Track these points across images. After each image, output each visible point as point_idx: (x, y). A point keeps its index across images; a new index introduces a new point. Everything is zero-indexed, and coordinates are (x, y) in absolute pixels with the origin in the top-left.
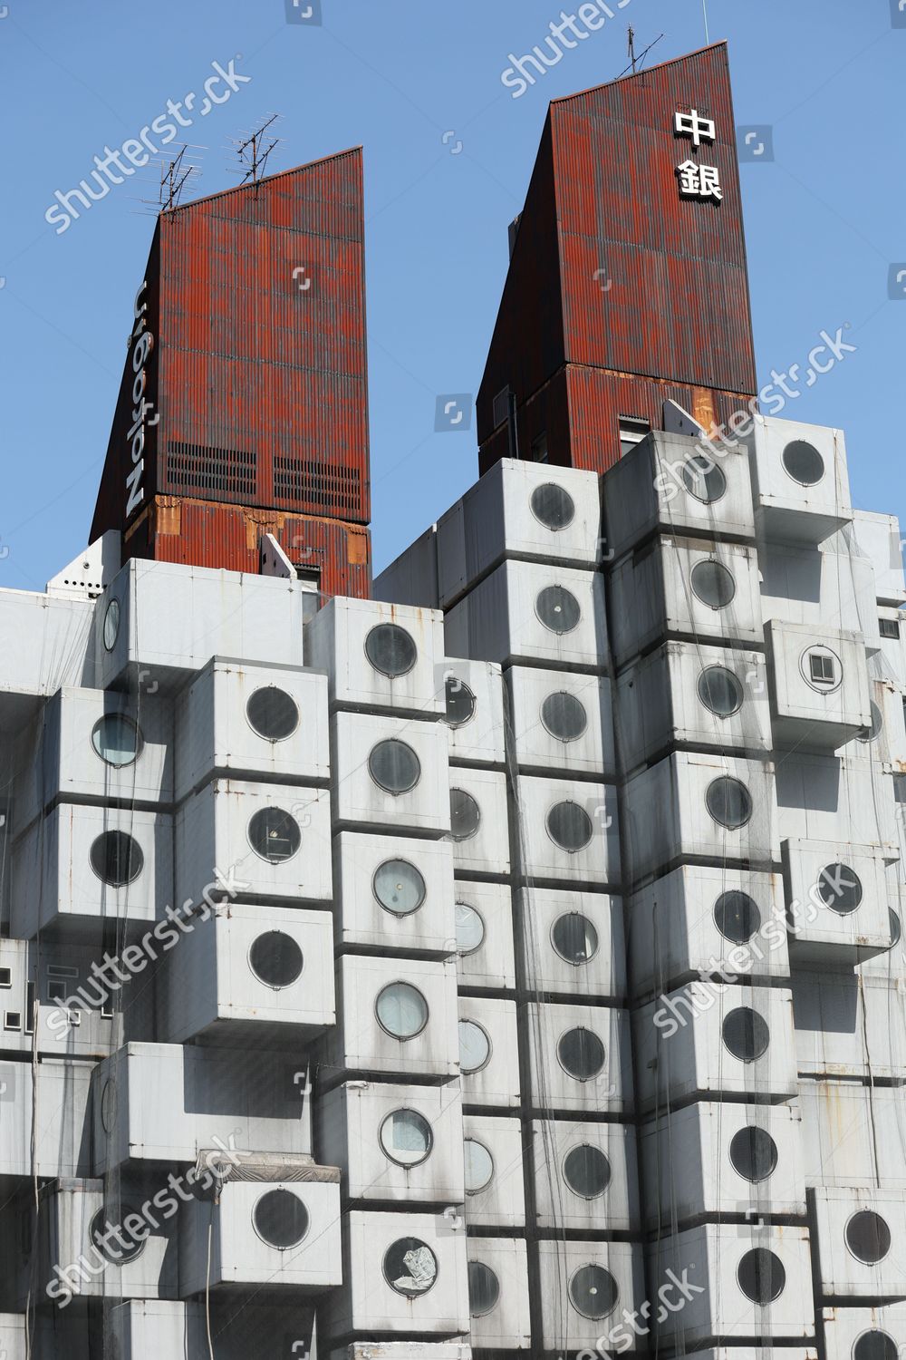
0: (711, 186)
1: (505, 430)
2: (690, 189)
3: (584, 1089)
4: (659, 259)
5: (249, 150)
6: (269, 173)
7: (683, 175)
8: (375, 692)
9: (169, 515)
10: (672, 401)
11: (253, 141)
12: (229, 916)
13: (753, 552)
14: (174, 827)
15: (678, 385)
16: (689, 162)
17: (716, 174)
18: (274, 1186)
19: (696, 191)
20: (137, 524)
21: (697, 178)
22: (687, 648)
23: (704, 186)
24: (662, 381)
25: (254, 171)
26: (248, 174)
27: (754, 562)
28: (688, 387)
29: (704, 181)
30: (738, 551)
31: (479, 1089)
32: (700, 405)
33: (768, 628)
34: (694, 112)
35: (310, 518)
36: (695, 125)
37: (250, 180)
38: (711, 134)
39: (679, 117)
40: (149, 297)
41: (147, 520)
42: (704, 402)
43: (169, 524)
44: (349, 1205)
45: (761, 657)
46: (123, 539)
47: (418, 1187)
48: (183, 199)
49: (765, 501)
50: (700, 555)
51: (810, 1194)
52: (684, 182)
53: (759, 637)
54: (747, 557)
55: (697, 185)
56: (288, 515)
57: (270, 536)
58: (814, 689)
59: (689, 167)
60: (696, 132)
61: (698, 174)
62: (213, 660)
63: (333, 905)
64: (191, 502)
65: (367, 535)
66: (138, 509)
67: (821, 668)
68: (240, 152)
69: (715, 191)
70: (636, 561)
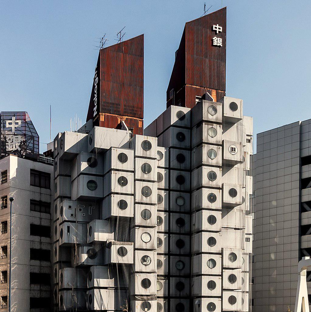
0: (220, 43)
1: (172, 98)
2: (215, 44)
3: (180, 229)
4: (207, 60)
5: (119, 35)
6: (123, 41)
7: (214, 41)
8: (143, 154)
9: (102, 117)
10: (207, 93)
11: (120, 32)
12: (114, 197)
13: (221, 126)
14: (103, 179)
15: (209, 89)
16: (215, 37)
17: (221, 40)
18: (121, 246)
19: (216, 44)
20: (96, 118)
21: (217, 41)
22: (206, 145)
23: (218, 43)
24: (206, 88)
25: (120, 40)
26: (119, 41)
27: (221, 128)
28: (211, 89)
29: (218, 42)
30: (218, 126)
31: (160, 229)
32: (213, 93)
33: (223, 141)
34: (218, 25)
35: (131, 118)
36: (218, 28)
37: (119, 42)
38: (221, 30)
39: (214, 26)
40: (98, 69)
41: (98, 118)
42: (214, 93)
43: (102, 119)
44: (135, 249)
45: (221, 147)
46: (93, 121)
47: (148, 246)
48: (105, 47)
49: (225, 115)
50: (210, 126)
51: (222, 249)
52: (214, 42)
53: (221, 143)
54: (220, 127)
55: (217, 43)
56: (127, 117)
57: (123, 121)
58: (231, 154)
59: (215, 39)
60: (218, 30)
61: (217, 40)
62: (111, 147)
63: (134, 195)
64: (107, 114)
65: (143, 121)
66: (96, 115)
67: (233, 150)
68: (117, 35)
69: (221, 44)
70: (197, 127)
